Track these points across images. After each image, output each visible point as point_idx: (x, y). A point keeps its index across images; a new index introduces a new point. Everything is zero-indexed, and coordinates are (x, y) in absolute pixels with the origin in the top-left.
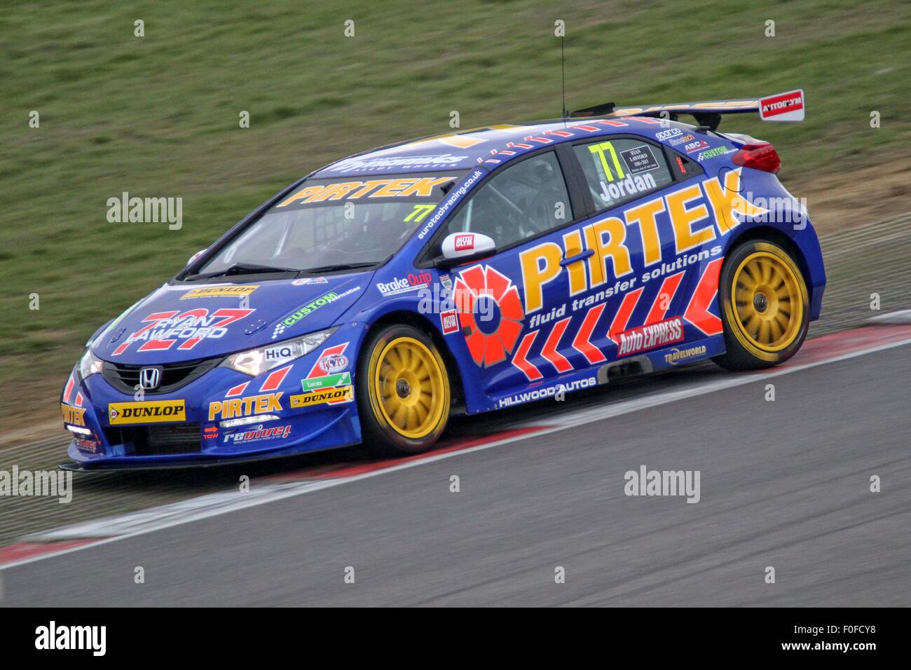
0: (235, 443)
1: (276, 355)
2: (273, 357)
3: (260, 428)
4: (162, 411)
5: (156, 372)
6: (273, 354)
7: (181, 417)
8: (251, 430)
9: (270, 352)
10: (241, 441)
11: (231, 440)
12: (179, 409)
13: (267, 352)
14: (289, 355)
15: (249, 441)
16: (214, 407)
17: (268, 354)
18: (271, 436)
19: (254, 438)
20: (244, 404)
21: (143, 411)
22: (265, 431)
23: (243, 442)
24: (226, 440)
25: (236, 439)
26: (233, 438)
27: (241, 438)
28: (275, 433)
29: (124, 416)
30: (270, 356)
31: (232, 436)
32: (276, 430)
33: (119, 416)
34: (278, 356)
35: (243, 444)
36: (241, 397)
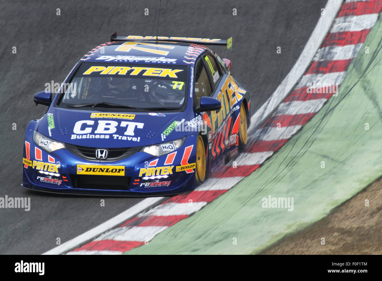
0: (145, 187)
1: (167, 148)
2: (166, 149)
3: (158, 181)
4: (111, 170)
5: (106, 152)
6: (165, 147)
7: (122, 174)
8: (153, 182)
9: (164, 146)
10: (148, 186)
11: (143, 186)
12: (121, 170)
13: (163, 146)
14: (172, 148)
15: (151, 187)
16: (142, 171)
17: (164, 148)
18: (162, 185)
19: (154, 185)
20: (156, 170)
21: (98, 170)
22: (160, 183)
23: (149, 187)
24: (141, 186)
25: (146, 185)
26: (145, 185)
27: (148, 185)
28: (164, 184)
29: (87, 171)
30: (165, 148)
31: (144, 184)
32: (165, 183)
33: (83, 170)
34: (168, 149)
35: (149, 188)
36: (155, 167)
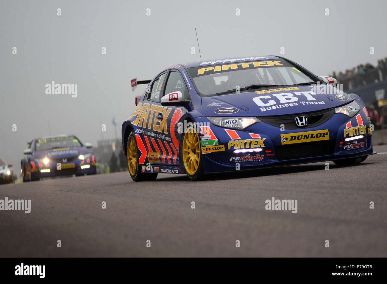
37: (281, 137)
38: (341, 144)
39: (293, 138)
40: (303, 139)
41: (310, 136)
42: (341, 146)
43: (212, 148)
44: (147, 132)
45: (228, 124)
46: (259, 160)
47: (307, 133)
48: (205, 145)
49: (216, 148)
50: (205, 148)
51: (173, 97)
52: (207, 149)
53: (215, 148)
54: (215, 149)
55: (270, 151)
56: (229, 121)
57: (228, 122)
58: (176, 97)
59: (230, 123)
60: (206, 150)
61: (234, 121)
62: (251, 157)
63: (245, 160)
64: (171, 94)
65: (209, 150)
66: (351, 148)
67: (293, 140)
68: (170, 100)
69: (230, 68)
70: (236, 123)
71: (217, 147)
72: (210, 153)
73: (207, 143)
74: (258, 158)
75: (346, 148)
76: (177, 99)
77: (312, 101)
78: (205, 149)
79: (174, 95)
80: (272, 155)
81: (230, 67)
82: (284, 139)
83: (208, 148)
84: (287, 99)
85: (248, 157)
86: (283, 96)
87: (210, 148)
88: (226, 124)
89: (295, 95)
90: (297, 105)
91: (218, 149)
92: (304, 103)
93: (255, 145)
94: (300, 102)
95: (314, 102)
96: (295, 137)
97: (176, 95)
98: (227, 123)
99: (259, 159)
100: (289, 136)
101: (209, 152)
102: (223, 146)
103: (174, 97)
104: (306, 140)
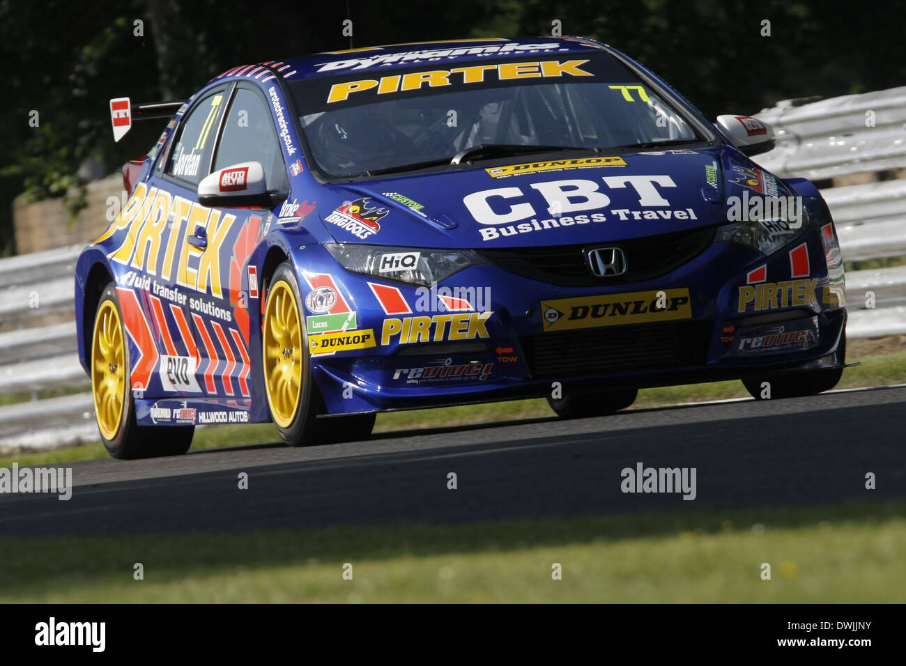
0: (752, 351)
4: (648, 306)
7: (685, 313)
26: (751, 344)
31: (750, 341)
33: (563, 318)
37: (543, 308)
38: (728, 334)
39: (580, 312)
40: (610, 315)
41: (631, 307)
42: (731, 339)
43: (340, 339)
44: (159, 287)
45: (391, 266)
46: (478, 376)
47: (621, 298)
48: (319, 329)
49: (351, 339)
50: (319, 340)
51: (231, 182)
52: (325, 343)
53: (348, 338)
54: (348, 343)
55: (510, 350)
56: (393, 258)
57: (391, 263)
58: (240, 181)
59: (397, 266)
60: (323, 346)
61: (408, 261)
62: (455, 369)
63: (438, 377)
64: (228, 171)
65: (332, 345)
66: (761, 347)
67: (581, 318)
68: (222, 188)
69: (425, 84)
70: (412, 264)
71: (352, 335)
72: (334, 353)
73: (324, 325)
74: (476, 372)
75: (747, 346)
76: (244, 186)
77: (655, 209)
78: (320, 343)
79: (236, 173)
80: (514, 359)
81: (425, 80)
82: (550, 315)
83: (327, 341)
84: (574, 200)
85: (446, 368)
86: (564, 189)
87: (332, 340)
88: (383, 267)
89: (604, 189)
90: (603, 219)
91: (354, 342)
92: (627, 215)
93: (460, 331)
94: (614, 212)
95: (661, 213)
96: (586, 309)
97: (240, 173)
98: (387, 265)
99: (480, 374)
100: (566, 305)
101: (331, 351)
102: (370, 331)
103: (234, 180)
104: (619, 320)
